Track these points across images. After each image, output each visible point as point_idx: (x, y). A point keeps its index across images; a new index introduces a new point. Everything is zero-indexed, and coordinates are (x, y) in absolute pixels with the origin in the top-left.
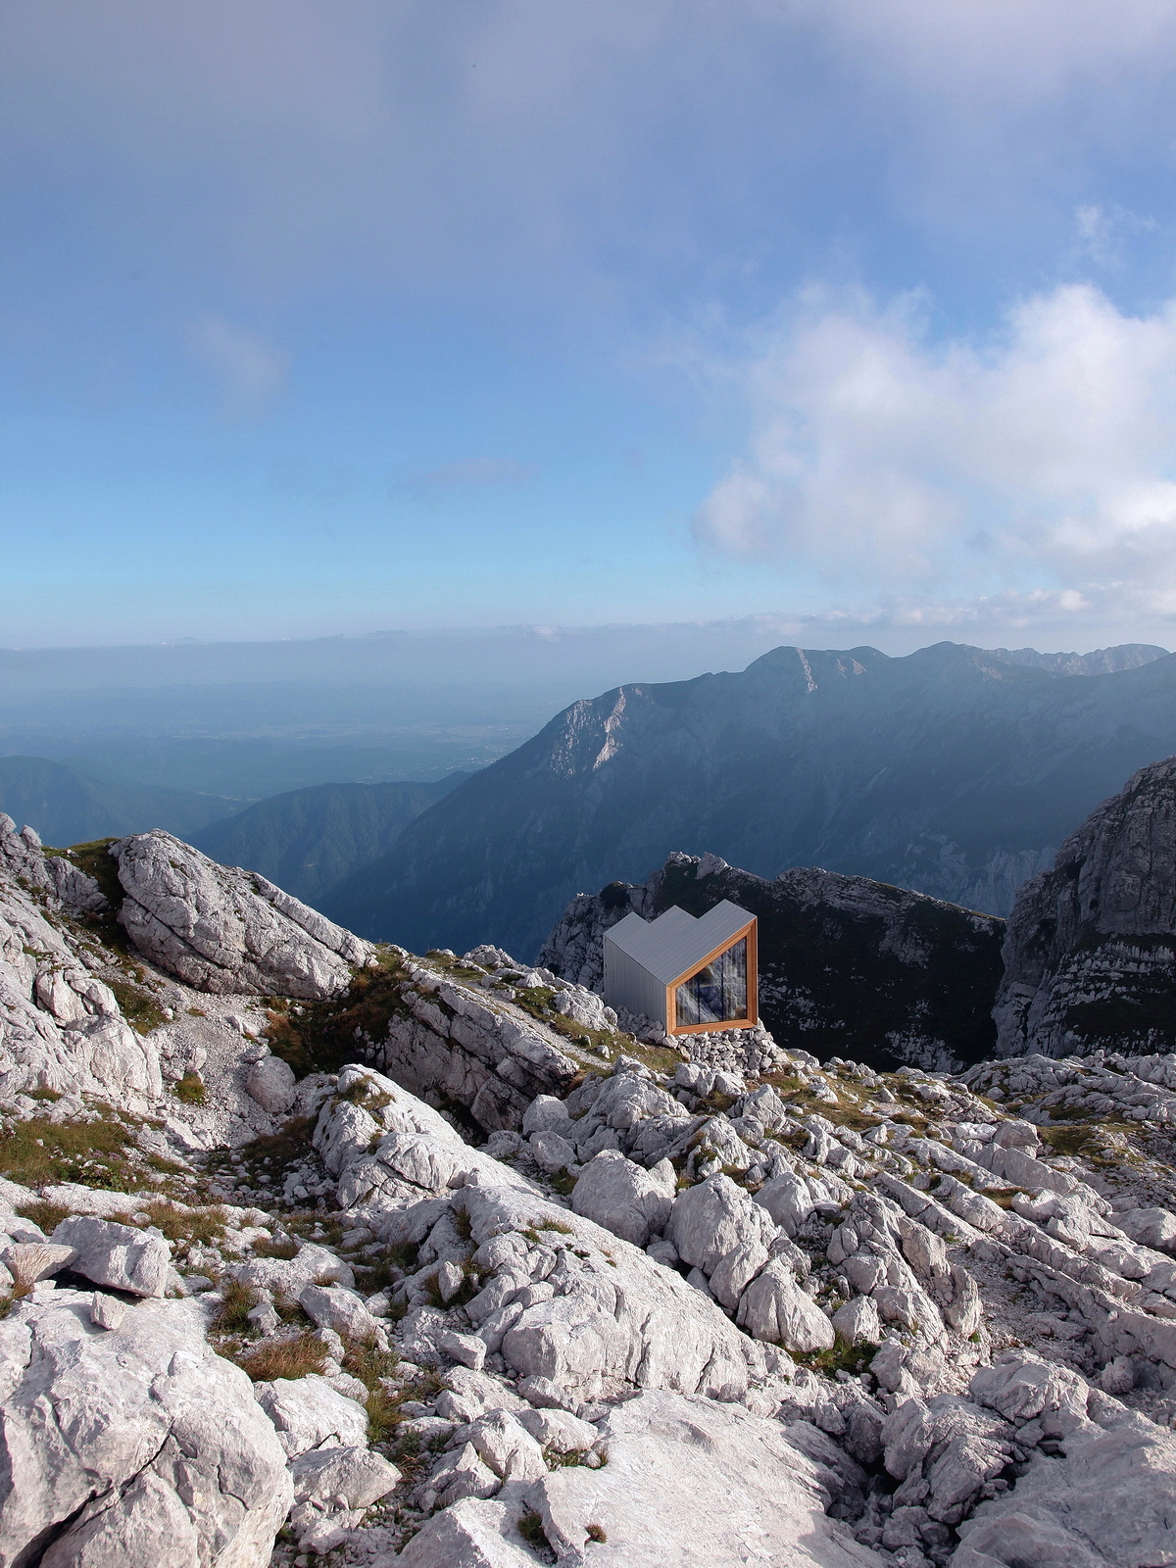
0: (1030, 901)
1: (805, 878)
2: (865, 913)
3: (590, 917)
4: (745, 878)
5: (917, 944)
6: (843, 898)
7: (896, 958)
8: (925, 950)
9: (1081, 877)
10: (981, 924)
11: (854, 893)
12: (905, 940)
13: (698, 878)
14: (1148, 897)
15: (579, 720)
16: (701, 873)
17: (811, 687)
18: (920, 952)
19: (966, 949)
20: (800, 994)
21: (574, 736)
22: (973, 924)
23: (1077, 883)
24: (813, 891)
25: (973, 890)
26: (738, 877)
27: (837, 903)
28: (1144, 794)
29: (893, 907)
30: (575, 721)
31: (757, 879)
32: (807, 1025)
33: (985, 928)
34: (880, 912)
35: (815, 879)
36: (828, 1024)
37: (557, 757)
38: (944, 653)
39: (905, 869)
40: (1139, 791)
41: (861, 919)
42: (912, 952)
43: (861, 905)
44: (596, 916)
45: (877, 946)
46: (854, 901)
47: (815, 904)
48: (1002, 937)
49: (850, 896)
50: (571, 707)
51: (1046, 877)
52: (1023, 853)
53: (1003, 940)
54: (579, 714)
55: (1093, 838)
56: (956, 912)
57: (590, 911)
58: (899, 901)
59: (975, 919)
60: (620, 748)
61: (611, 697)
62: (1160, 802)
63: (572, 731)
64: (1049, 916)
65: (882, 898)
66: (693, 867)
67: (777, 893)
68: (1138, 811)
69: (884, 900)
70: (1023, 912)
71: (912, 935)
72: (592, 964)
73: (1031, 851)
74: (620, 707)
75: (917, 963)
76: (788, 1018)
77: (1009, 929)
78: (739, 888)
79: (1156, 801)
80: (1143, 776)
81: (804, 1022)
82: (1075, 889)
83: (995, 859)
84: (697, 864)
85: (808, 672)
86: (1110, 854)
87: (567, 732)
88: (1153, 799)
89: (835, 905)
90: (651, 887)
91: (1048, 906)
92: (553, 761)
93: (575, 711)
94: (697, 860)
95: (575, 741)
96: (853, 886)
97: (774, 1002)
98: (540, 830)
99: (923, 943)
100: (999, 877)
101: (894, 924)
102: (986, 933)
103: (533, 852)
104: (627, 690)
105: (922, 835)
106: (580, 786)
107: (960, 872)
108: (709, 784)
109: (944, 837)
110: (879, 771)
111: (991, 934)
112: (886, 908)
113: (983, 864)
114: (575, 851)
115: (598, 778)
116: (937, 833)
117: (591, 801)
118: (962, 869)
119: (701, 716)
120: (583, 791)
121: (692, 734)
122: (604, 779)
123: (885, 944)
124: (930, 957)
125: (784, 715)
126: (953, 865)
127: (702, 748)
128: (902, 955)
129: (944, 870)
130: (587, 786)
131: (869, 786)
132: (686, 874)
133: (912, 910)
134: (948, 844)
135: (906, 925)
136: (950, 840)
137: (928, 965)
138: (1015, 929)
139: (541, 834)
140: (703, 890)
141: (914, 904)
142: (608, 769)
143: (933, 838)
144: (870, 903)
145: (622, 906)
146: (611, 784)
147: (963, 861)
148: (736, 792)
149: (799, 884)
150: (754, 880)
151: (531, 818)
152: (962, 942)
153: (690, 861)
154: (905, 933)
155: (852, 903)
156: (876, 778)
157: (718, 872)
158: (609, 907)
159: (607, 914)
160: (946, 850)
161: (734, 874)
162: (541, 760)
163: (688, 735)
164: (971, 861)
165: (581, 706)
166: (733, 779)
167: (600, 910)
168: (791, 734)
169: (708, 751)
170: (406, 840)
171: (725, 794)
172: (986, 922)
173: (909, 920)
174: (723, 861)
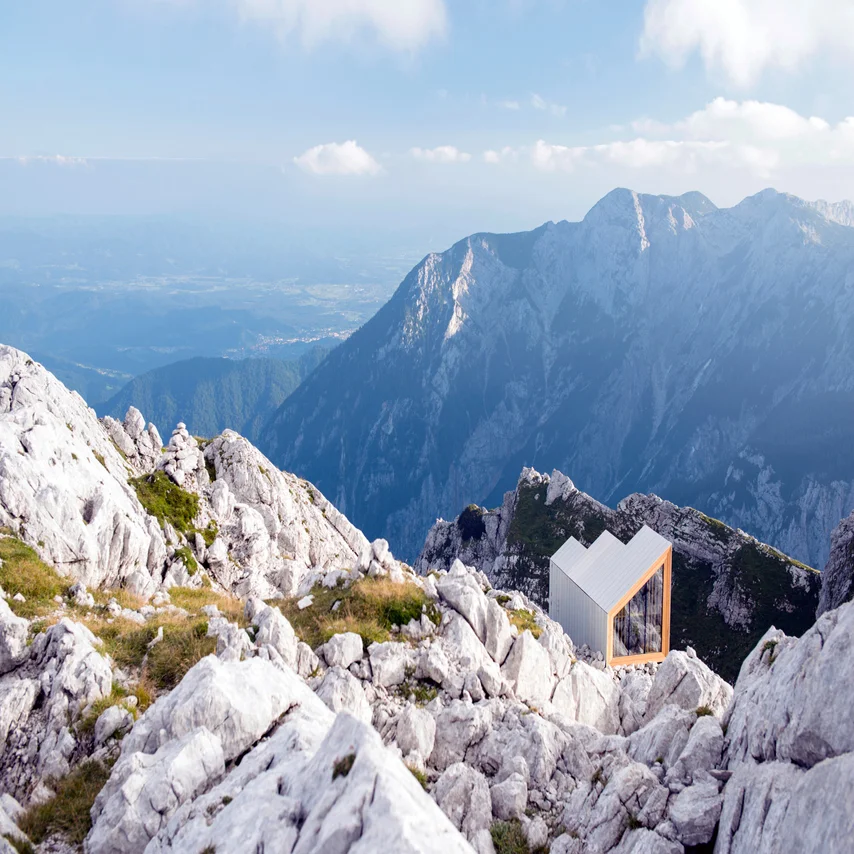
0: (844, 548)
1: (644, 508)
2: (696, 557)
3: (448, 551)
4: (589, 505)
5: (741, 600)
6: (676, 536)
7: (722, 617)
8: (748, 608)
10: (799, 577)
11: (687, 530)
12: (730, 595)
13: (547, 503)
15: (429, 282)
16: (551, 496)
17: (644, 244)
18: (744, 611)
19: (785, 609)
21: (424, 303)
22: (790, 576)
25: (786, 533)
26: (583, 504)
29: (721, 550)
30: (426, 281)
31: (600, 508)
33: (803, 582)
34: (709, 556)
35: (652, 509)
37: (408, 331)
38: (770, 206)
39: (725, 501)
42: (736, 609)
43: (692, 546)
44: (454, 550)
45: (706, 601)
46: (687, 540)
48: (817, 594)
49: (683, 533)
50: (422, 264)
52: (834, 484)
53: (818, 598)
54: (430, 273)
56: (777, 558)
57: (448, 542)
58: (726, 542)
59: (794, 570)
60: (466, 322)
61: (460, 248)
63: (422, 295)
65: (711, 537)
66: (543, 489)
67: (618, 526)
69: (712, 541)
70: (837, 563)
71: (737, 588)
73: (842, 482)
74: (467, 265)
75: (740, 625)
77: (824, 584)
78: (583, 519)
83: (808, 490)
84: (547, 484)
85: (642, 223)
87: (418, 297)
90: (505, 514)
92: (405, 336)
93: (426, 268)
94: (546, 479)
95: (425, 310)
96: (686, 521)
98: (390, 432)
99: (747, 599)
100: (811, 516)
101: (722, 573)
102: (803, 588)
103: (383, 461)
104: (475, 241)
105: (741, 455)
106: (429, 371)
107: (775, 507)
108: (546, 375)
109: (762, 458)
110: (704, 364)
111: (807, 590)
112: (715, 551)
113: (797, 498)
114: (422, 460)
115: (446, 362)
116: (755, 453)
117: (438, 393)
118: (776, 504)
119: (541, 281)
120: (431, 378)
121: (533, 305)
122: (451, 364)
123: (713, 599)
124: (752, 618)
125: (619, 283)
126: (769, 498)
127: (541, 324)
128: (727, 613)
129: (761, 504)
130: (434, 371)
131: (695, 385)
132: (536, 497)
133: (738, 555)
134: (764, 468)
135: (732, 575)
136: (766, 463)
137: (750, 629)
138: (831, 584)
139: (392, 436)
140: (553, 519)
141: (739, 547)
142: (455, 349)
143: (751, 459)
144: (701, 544)
145: (478, 537)
146: (457, 370)
147: (778, 493)
148: (572, 387)
149: (637, 515)
150: (597, 508)
151: (382, 414)
152: (781, 599)
153: (541, 480)
154: (730, 585)
155: (684, 543)
156: (701, 374)
157: (565, 497)
158: (465, 538)
159: (464, 547)
160: (763, 477)
161: (579, 500)
162: (393, 334)
163: (529, 307)
164: (785, 493)
165: (431, 262)
166: (569, 368)
167: (459, 542)
168: (624, 309)
169: (547, 329)
170: (267, 439)
171: (561, 389)
172: (803, 574)
173: (735, 568)
174: (570, 482)
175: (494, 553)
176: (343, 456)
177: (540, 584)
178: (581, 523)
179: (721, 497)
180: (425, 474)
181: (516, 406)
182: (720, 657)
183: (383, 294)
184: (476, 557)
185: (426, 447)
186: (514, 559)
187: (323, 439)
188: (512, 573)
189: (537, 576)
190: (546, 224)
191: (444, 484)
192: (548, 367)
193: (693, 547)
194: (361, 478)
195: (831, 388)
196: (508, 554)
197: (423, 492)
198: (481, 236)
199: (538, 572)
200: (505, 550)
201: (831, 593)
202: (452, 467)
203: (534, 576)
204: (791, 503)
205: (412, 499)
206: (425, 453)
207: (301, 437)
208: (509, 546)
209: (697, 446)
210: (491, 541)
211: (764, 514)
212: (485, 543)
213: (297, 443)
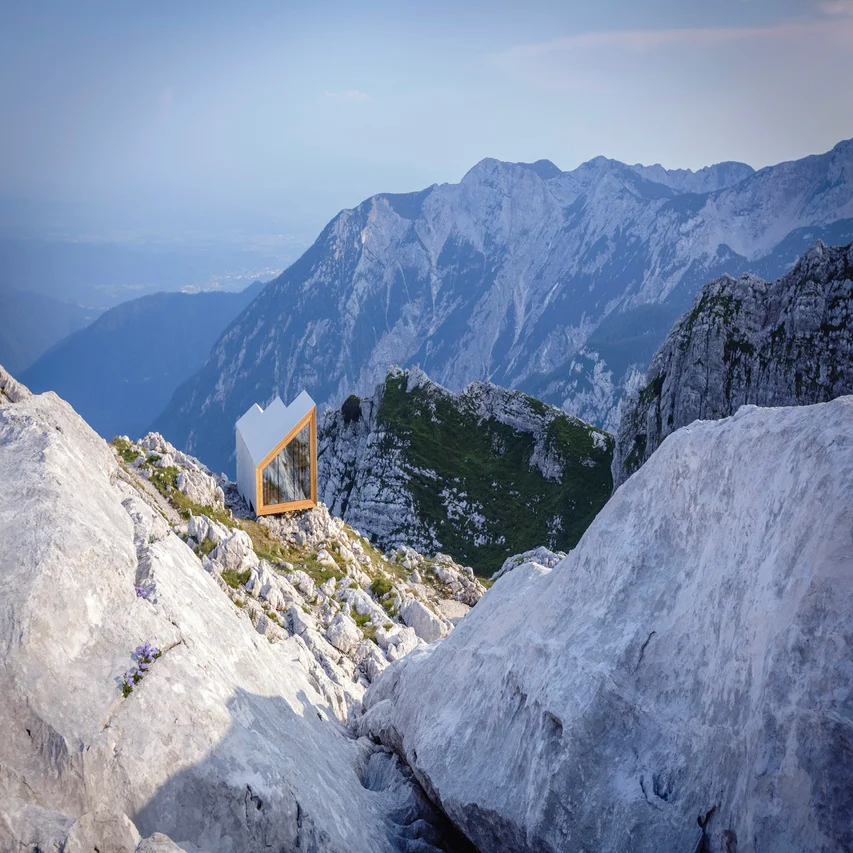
0: (630, 416)
1: (481, 392)
2: (521, 428)
3: (334, 431)
4: (439, 391)
5: (555, 459)
6: (506, 412)
7: (541, 472)
8: (560, 465)
9: (663, 393)
10: (598, 440)
11: (514, 407)
12: (547, 455)
13: (407, 391)
14: (705, 413)
16: (410, 386)
18: (557, 467)
19: (588, 464)
20: (477, 509)
21: (339, 247)
22: (592, 440)
23: (660, 399)
24: (486, 405)
26: (435, 391)
27: (503, 417)
28: (704, 311)
29: (540, 422)
30: (340, 231)
31: (448, 394)
32: (479, 541)
33: (601, 444)
34: (531, 427)
35: (488, 392)
36: (494, 539)
37: (327, 268)
40: (701, 308)
41: (519, 434)
42: (551, 467)
44: (338, 430)
45: (528, 462)
46: (514, 415)
47: (487, 418)
48: (612, 452)
49: (511, 410)
50: (337, 218)
51: (641, 392)
53: (612, 455)
54: (344, 223)
55: (671, 354)
56: (581, 427)
57: (334, 425)
58: (543, 415)
59: (594, 434)
60: (372, 260)
61: (367, 205)
62: (714, 319)
63: (338, 241)
64: (642, 431)
65: (532, 412)
66: (404, 380)
67: (461, 407)
68: (699, 328)
69: (533, 415)
70: (625, 428)
71: (552, 450)
72: (334, 479)
74: (373, 218)
75: (554, 478)
76: (466, 534)
77: (617, 444)
78: (435, 402)
79: (711, 318)
80: (704, 293)
81: (478, 537)
82: (658, 405)
84: (408, 377)
85: (504, 185)
86: (681, 371)
87: (334, 243)
88: (709, 316)
89: (501, 420)
90: (376, 401)
91: (641, 422)
93: (341, 220)
94: (407, 373)
95: (340, 252)
96: (514, 401)
97: (457, 518)
98: (314, 345)
99: (559, 458)
101: (540, 439)
102: (601, 449)
103: (309, 366)
104: (378, 199)
105: (581, 353)
106: (343, 298)
107: (607, 390)
108: (434, 298)
109: (597, 355)
110: (552, 287)
111: (605, 449)
112: (536, 423)
113: (623, 383)
114: (339, 365)
115: (356, 290)
116: (592, 351)
117: (351, 314)
118: (608, 387)
119: (429, 229)
120: (345, 303)
121: (423, 247)
122: (360, 291)
123: (534, 459)
124: (563, 472)
125: (488, 228)
126: (602, 384)
127: (429, 260)
128: (544, 470)
129: (597, 389)
130: (348, 298)
131: (546, 302)
132: (399, 387)
133: (552, 424)
134: (599, 362)
135: (548, 441)
136: (600, 358)
137: (562, 480)
138: (621, 444)
139: (315, 348)
140: (411, 403)
141: (553, 418)
142: (363, 281)
143: (589, 356)
144: (524, 418)
145: (356, 420)
146: (365, 297)
147: (609, 380)
148: (453, 306)
149: (476, 397)
150: (445, 394)
151: (307, 331)
152: (585, 457)
153: (402, 373)
154: (547, 448)
155: (512, 417)
156: (551, 294)
157: (421, 385)
158: (347, 421)
159: (346, 428)
160: (598, 368)
161: (432, 388)
162: (315, 271)
163: (420, 248)
164: (614, 380)
165: (344, 218)
166: (451, 293)
167: (341, 424)
168: (492, 247)
169: (434, 263)
170: (217, 353)
171: (446, 308)
172: (602, 437)
173: (550, 435)
174: (425, 374)
175: (368, 431)
176: (277, 364)
177: (401, 453)
178: (433, 406)
179: (566, 384)
180: (342, 375)
181: (410, 321)
182: (539, 503)
183: (308, 240)
184: (355, 434)
185: (342, 356)
186: (382, 435)
187: (261, 351)
188: (380, 445)
189: (399, 448)
190: (433, 186)
191: (356, 382)
192: (436, 293)
193: (519, 420)
194: (292, 380)
195: (648, 301)
196: (377, 432)
197: (340, 389)
198: (383, 195)
199: (400, 444)
200: (375, 428)
201: (621, 451)
202: (362, 369)
203: (397, 448)
204: (619, 387)
205: (332, 395)
206: (341, 359)
207: (244, 351)
208: (378, 425)
209: (549, 347)
210: (365, 423)
211: (599, 395)
212: (361, 424)
213: (241, 356)
